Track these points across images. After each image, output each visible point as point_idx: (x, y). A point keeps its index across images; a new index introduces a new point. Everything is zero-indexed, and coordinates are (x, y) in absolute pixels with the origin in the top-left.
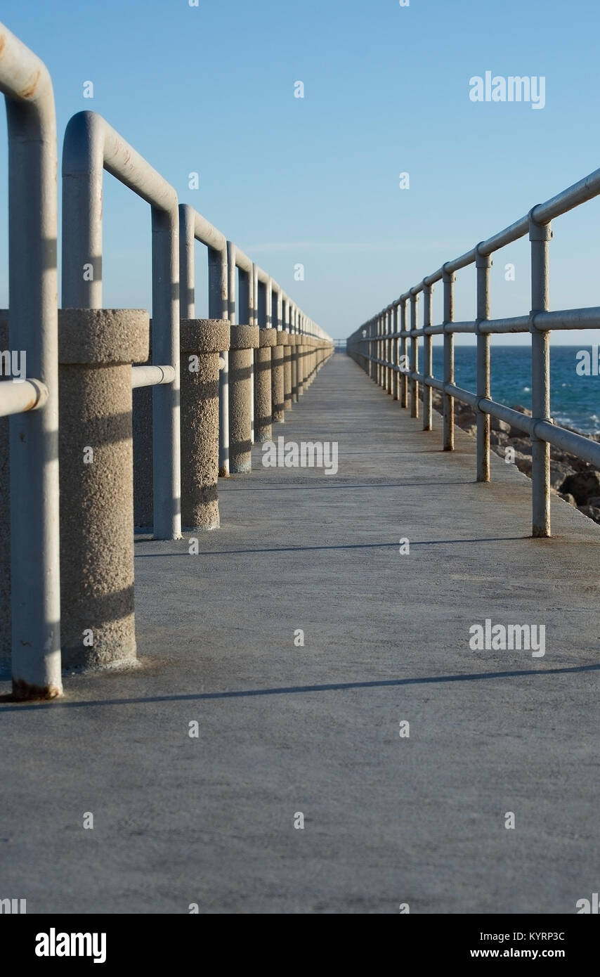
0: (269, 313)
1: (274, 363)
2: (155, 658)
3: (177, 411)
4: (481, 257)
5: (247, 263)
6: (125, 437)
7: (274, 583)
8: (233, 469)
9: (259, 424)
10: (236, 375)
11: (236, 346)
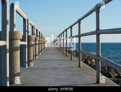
0: (41, 36)
1: (41, 44)
2: (23, 83)
3: (27, 49)
4: (71, 27)
5: (37, 29)
6: (19, 50)
7: (41, 73)
8: (35, 58)
9: (39, 52)
10: (36, 44)
11: (36, 40)
